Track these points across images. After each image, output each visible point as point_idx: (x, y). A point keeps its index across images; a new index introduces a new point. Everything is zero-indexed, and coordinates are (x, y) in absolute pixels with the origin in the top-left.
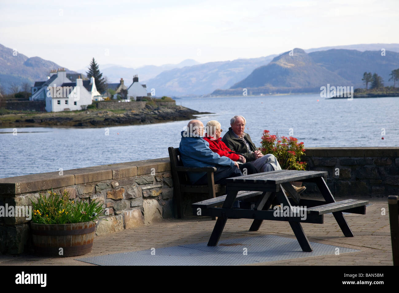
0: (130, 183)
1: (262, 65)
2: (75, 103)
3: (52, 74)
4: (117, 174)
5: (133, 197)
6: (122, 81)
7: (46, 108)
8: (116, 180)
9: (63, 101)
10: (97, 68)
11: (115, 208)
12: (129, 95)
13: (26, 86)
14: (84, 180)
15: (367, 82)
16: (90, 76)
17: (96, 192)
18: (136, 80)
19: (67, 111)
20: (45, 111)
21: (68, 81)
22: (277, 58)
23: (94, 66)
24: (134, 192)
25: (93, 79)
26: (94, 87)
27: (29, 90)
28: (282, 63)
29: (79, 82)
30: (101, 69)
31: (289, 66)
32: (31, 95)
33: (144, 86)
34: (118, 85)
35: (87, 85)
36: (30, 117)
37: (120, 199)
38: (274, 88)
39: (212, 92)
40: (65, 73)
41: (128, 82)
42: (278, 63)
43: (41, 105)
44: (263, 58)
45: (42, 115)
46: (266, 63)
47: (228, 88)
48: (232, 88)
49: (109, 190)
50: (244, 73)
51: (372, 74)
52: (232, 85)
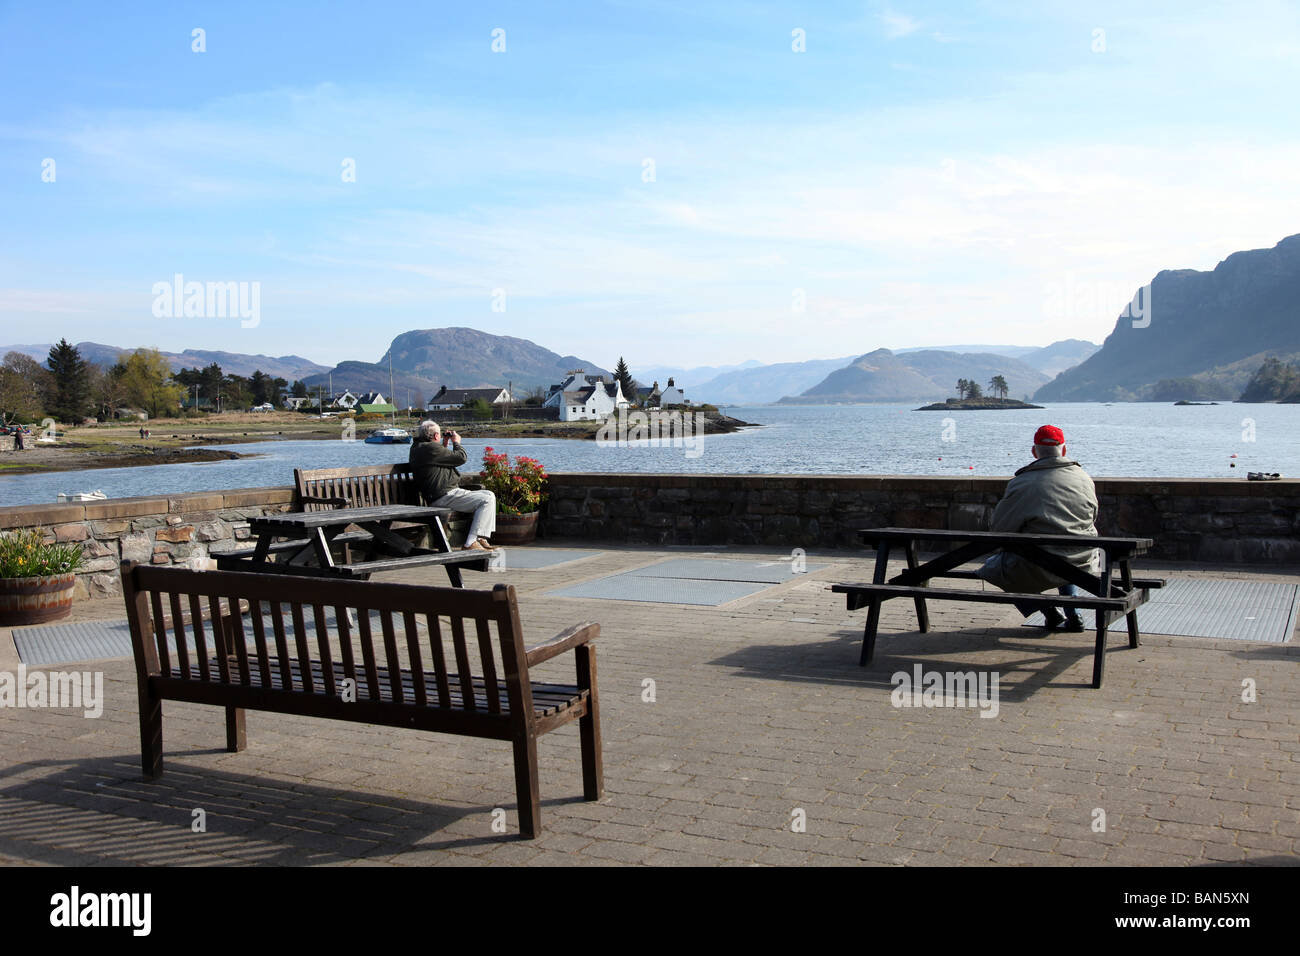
0: (208, 518)
1: (840, 367)
2: (594, 411)
3: (569, 376)
4: (176, 507)
5: (211, 539)
6: (656, 385)
7: (560, 417)
8: (179, 513)
9: (579, 409)
10: (625, 369)
11: (173, 554)
12: (661, 402)
13: (539, 390)
14: (106, 513)
15: (963, 390)
16: (616, 377)
17: (132, 531)
18: (671, 383)
19: (583, 420)
20: (559, 420)
21: (587, 384)
22: (858, 360)
23: (622, 367)
24: (215, 531)
25: (618, 383)
26: (620, 391)
27: (542, 395)
28: (864, 366)
29: (599, 386)
30: (630, 371)
31: (872, 369)
32: (543, 401)
33: (681, 391)
34: (652, 390)
35: (611, 391)
36: (539, 427)
37: (185, 542)
38: (855, 397)
39: (778, 399)
40: (584, 375)
41: (662, 387)
42: (859, 365)
43: (554, 414)
44: (841, 359)
45: (553, 425)
46: (845, 366)
47: (798, 394)
48: (803, 395)
49: (161, 528)
50: (817, 378)
51: (969, 381)
52: (804, 391)
